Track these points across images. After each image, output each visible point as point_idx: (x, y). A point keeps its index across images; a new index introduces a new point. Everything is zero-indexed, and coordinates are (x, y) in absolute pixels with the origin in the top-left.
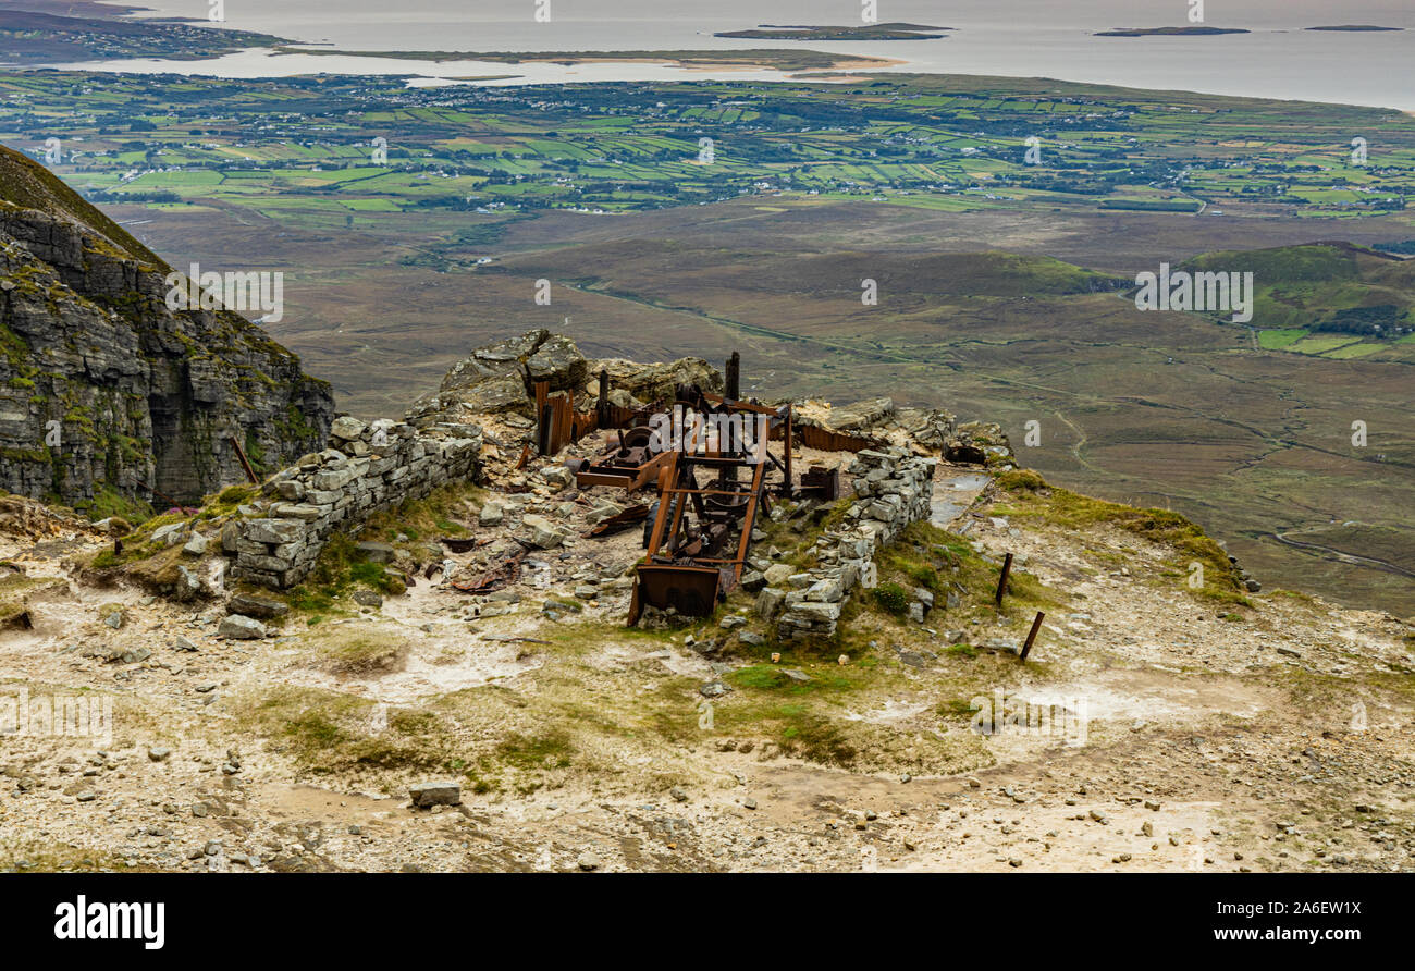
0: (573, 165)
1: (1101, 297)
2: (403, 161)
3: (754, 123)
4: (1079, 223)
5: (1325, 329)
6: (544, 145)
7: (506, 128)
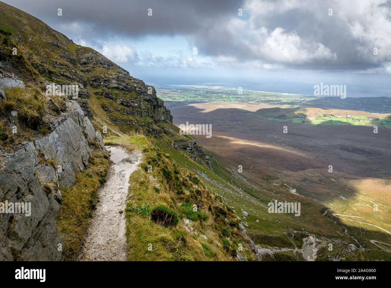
0: (184, 98)
1: (249, 114)
2: (163, 97)
3: (205, 93)
4: (245, 105)
5: (276, 118)
6: (180, 95)
7: (175, 93)
